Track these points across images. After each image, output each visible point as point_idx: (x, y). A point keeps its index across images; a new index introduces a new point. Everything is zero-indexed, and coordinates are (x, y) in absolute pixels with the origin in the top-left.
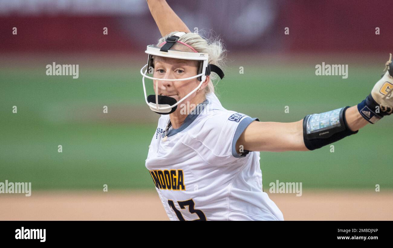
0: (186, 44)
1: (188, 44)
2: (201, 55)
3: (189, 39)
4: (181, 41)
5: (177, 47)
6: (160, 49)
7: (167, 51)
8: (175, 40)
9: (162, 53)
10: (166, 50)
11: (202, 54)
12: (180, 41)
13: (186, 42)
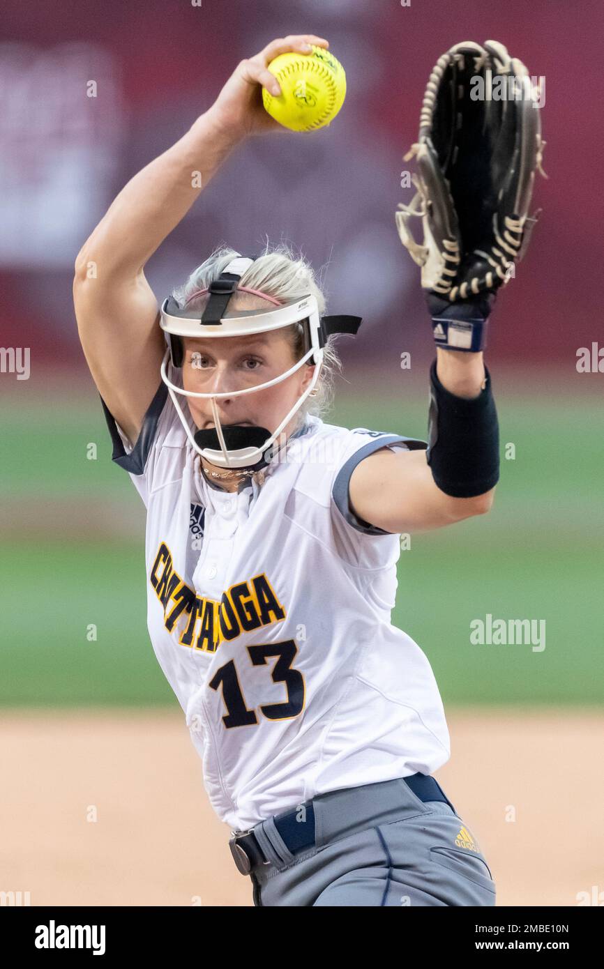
0: (261, 294)
1: (265, 292)
2: (300, 306)
3: (265, 279)
4: (248, 288)
5: (240, 304)
6: (200, 321)
7: (218, 323)
8: (230, 288)
9: (209, 330)
10: (216, 319)
11: (302, 304)
12: (244, 286)
13: (260, 289)
